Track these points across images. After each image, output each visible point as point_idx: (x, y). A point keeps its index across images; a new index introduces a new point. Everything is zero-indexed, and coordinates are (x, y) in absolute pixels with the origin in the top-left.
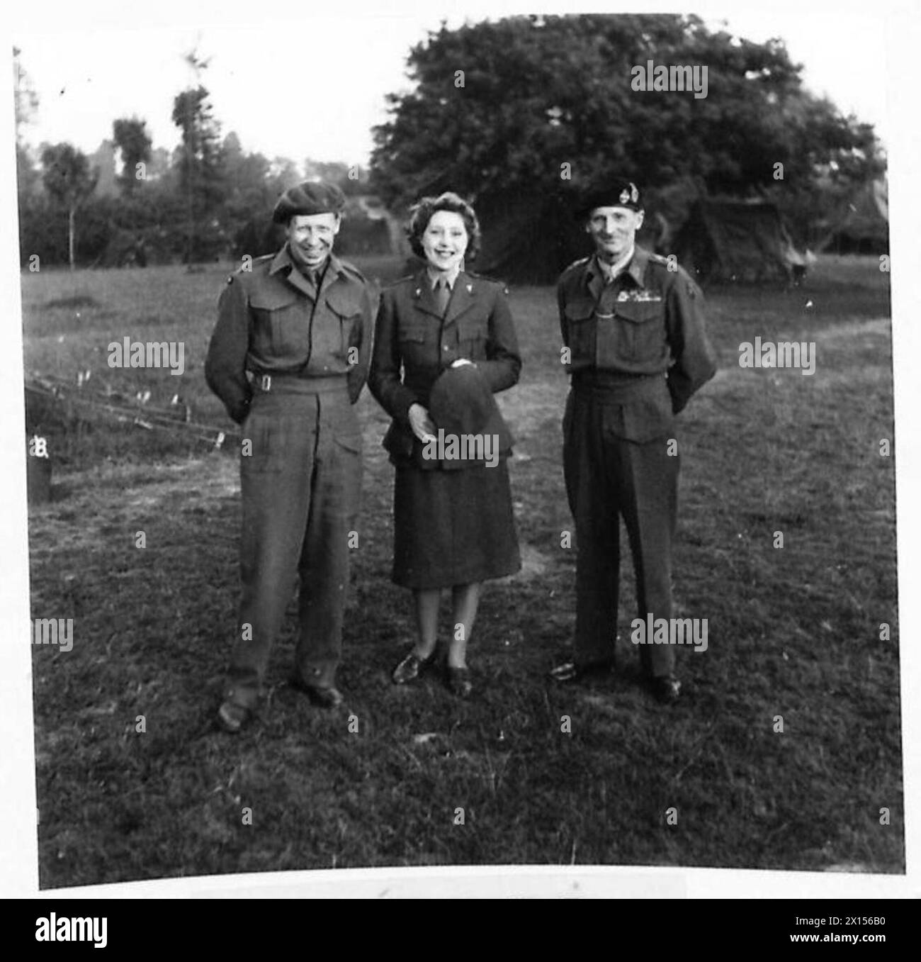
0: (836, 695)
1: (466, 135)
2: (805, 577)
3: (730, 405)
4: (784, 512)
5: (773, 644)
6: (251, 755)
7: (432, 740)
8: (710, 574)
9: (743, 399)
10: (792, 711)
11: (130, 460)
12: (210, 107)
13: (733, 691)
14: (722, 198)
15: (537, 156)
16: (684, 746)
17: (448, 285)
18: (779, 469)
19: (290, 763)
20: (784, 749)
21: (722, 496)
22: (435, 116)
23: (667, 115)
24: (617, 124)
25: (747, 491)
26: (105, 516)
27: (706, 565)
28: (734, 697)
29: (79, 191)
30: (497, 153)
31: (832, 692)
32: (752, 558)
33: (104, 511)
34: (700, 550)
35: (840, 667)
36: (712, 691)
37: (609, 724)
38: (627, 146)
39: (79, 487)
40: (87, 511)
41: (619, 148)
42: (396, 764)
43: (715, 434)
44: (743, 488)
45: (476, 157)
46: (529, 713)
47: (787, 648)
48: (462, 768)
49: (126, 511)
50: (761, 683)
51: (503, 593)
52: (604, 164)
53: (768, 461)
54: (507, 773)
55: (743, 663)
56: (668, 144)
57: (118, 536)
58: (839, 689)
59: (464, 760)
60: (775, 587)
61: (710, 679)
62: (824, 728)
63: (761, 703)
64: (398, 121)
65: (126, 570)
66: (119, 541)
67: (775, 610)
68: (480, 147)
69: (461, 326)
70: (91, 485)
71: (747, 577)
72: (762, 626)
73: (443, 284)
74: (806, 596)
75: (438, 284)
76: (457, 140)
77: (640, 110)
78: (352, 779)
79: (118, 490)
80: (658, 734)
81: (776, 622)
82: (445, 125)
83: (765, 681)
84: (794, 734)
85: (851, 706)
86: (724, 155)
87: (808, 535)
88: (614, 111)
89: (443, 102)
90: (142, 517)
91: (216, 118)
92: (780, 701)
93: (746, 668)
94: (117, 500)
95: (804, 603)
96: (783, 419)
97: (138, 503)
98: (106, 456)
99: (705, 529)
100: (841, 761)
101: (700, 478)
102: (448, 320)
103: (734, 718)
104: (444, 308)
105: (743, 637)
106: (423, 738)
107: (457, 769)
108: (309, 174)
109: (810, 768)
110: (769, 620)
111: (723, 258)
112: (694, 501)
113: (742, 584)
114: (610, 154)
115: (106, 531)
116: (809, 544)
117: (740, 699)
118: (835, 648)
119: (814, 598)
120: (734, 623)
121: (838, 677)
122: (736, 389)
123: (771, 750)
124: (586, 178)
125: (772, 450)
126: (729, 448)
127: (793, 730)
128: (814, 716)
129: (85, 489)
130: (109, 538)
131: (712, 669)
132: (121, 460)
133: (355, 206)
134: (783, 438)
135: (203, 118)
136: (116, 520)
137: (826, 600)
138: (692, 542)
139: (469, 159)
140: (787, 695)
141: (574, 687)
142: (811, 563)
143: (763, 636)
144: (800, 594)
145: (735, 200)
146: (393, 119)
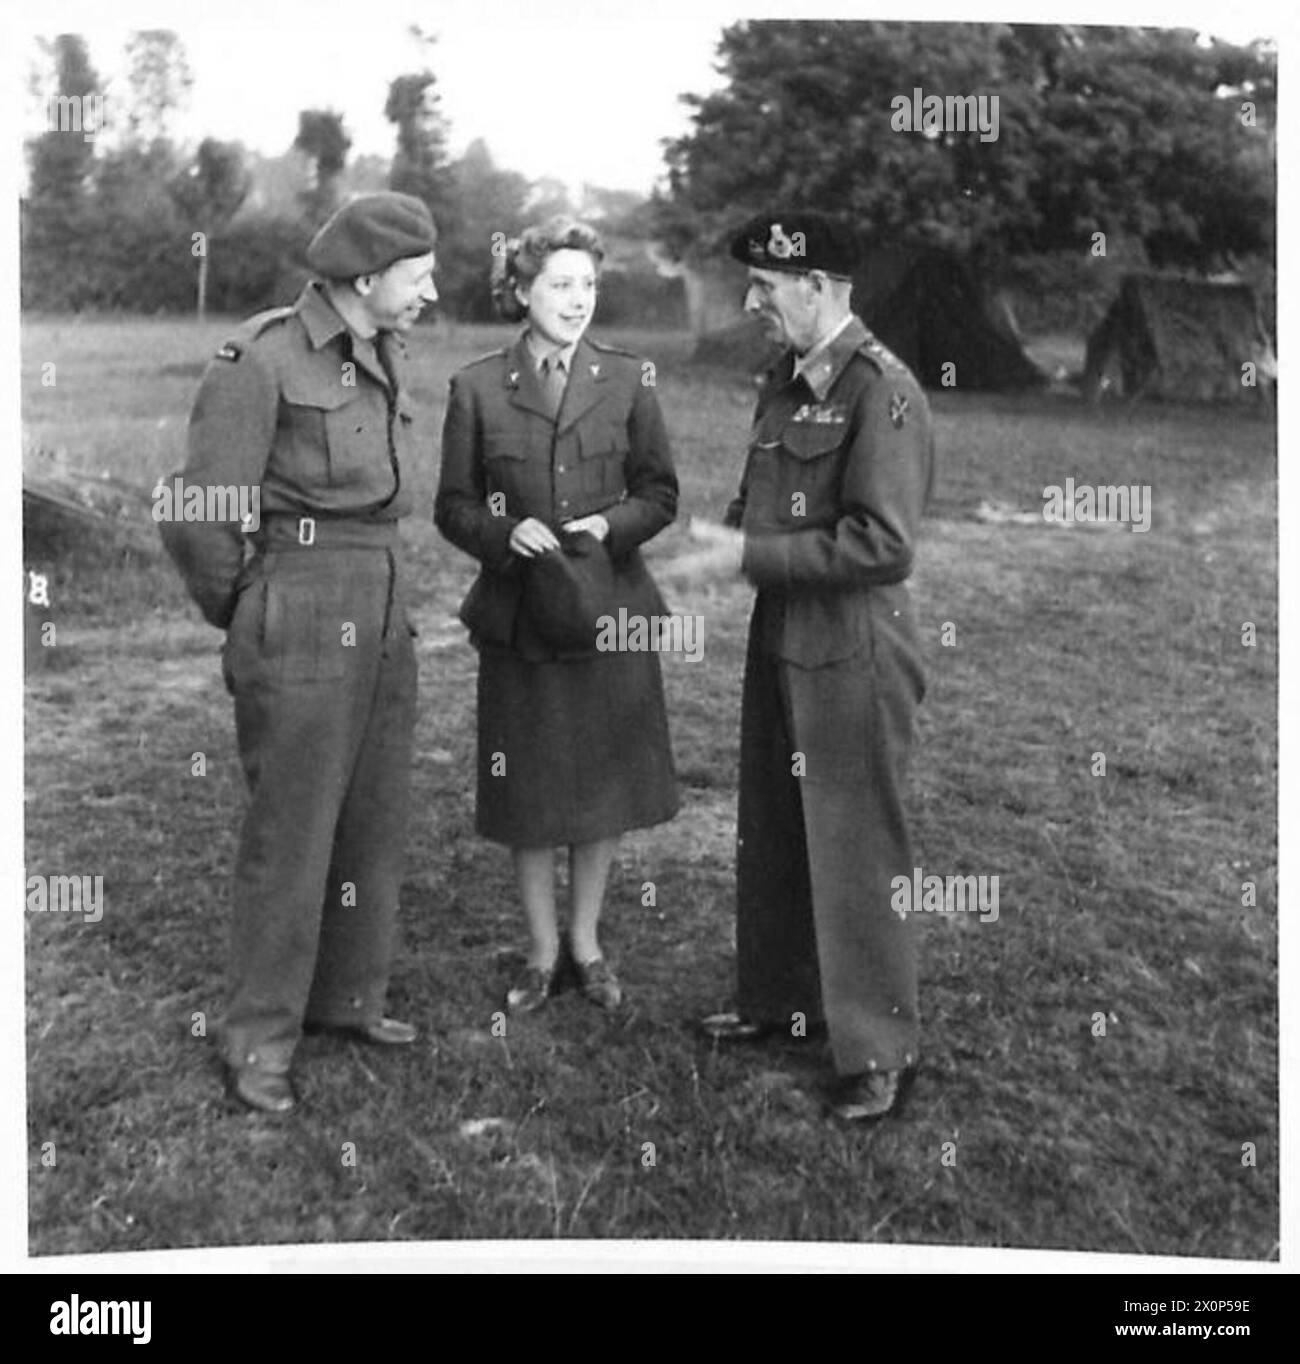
0: (1183, 1093)
1: (794, 159)
2: (1177, 877)
3: (1127, 587)
4: (1169, 766)
5: (1100, 993)
6: (181, 1141)
7: (489, 1132)
8: (1026, 864)
9: (1151, 580)
10: (1105, 1116)
11: (188, 616)
12: (438, 98)
13: (1013, 1075)
14: (1171, 272)
15: (898, 195)
16: (906, 1171)
17: (561, 365)
18: (1179, 693)
19: (242, 1158)
20: (1073, 1186)
21: (1079, 733)
22: (750, 128)
23: (1092, 144)
24: (1018, 153)
25: (1121, 728)
26: (116, 701)
27: (1023, 849)
28: (1009, 1087)
29: (218, 208)
30: (838, 187)
31: (1177, 1087)
32: (1101, 840)
33: (118, 694)
34: (1021, 822)
35: (1201, 1043)
36: (976, 1073)
37: (789, 1122)
38: (1032, 187)
39: (98, 652)
40: (96, 691)
41: (1018, 189)
42: (416, 1171)
43: (1093, 634)
44: (1116, 722)
45: (806, 192)
46: (662, 1095)
47: (1120, 1004)
48: (522, 1187)
49: (152, 697)
50: (1063, 1063)
51: (682, 875)
52: (995, 212)
53: (1167, 680)
54: (593, 1201)
55: (1042, 1027)
56: (1092, 185)
57: (122, 737)
58: (1189, 1084)
59: (529, 1172)
60: (1127, 893)
61: (979, 1051)
62: (1150, 1152)
63: (1053, 1101)
64: (699, 133)
65: (110, 794)
66: (120, 744)
67: (1117, 932)
68: (815, 177)
69: (585, 431)
70: (112, 651)
71: (1085, 872)
72: (1087, 961)
73: (554, 364)
74: (1173, 911)
75: (546, 363)
76: (782, 166)
77: (1053, 134)
78: (335, 1194)
79: (152, 661)
80: (866, 1147)
81: (1111, 953)
82: (766, 142)
83: (1070, 1060)
84: (1095, 1159)
85: (1205, 1114)
86: (1174, 207)
87: (1198, 808)
88: (1016, 134)
89: (766, 108)
90: (171, 706)
91: (445, 116)
92: (1088, 1099)
93: (1045, 1035)
94: (145, 677)
95: (1168, 923)
96: (1205, 615)
97: (172, 684)
98: (155, 606)
99: (1037, 787)
100: (1164, 1213)
101: (1054, 700)
102: (564, 424)
103: (1002, 1124)
104: (557, 403)
105: (1051, 977)
106: (475, 1127)
107: (514, 1187)
108: (587, 206)
109: (1108, 1223)
110: (1103, 952)
111: (1165, 362)
112: (1034, 740)
113: (1071, 886)
114: (1004, 197)
115: (110, 726)
116: (1200, 823)
117: (1021, 1090)
118: (1200, 1008)
119: (1185, 916)
120: (1043, 954)
121: (1192, 1059)
122: (1143, 564)
123: (1050, 1185)
124: (967, 231)
125: (1175, 665)
126: (1109, 656)
127: (1098, 1153)
128: (1137, 1128)
129: (103, 658)
130: (108, 739)
131: (988, 1035)
132: (176, 614)
133: (641, 255)
134: (1198, 644)
135: (427, 114)
136: (132, 710)
137: (1204, 920)
138: (1009, 807)
139: (797, 195)
140: (1102, 1087)
141: (752, 1053)
142: (1194, 855)
143: (1086, 979)
144: (1165, 906)
145: (1191, 275)
146: (691, 130)
